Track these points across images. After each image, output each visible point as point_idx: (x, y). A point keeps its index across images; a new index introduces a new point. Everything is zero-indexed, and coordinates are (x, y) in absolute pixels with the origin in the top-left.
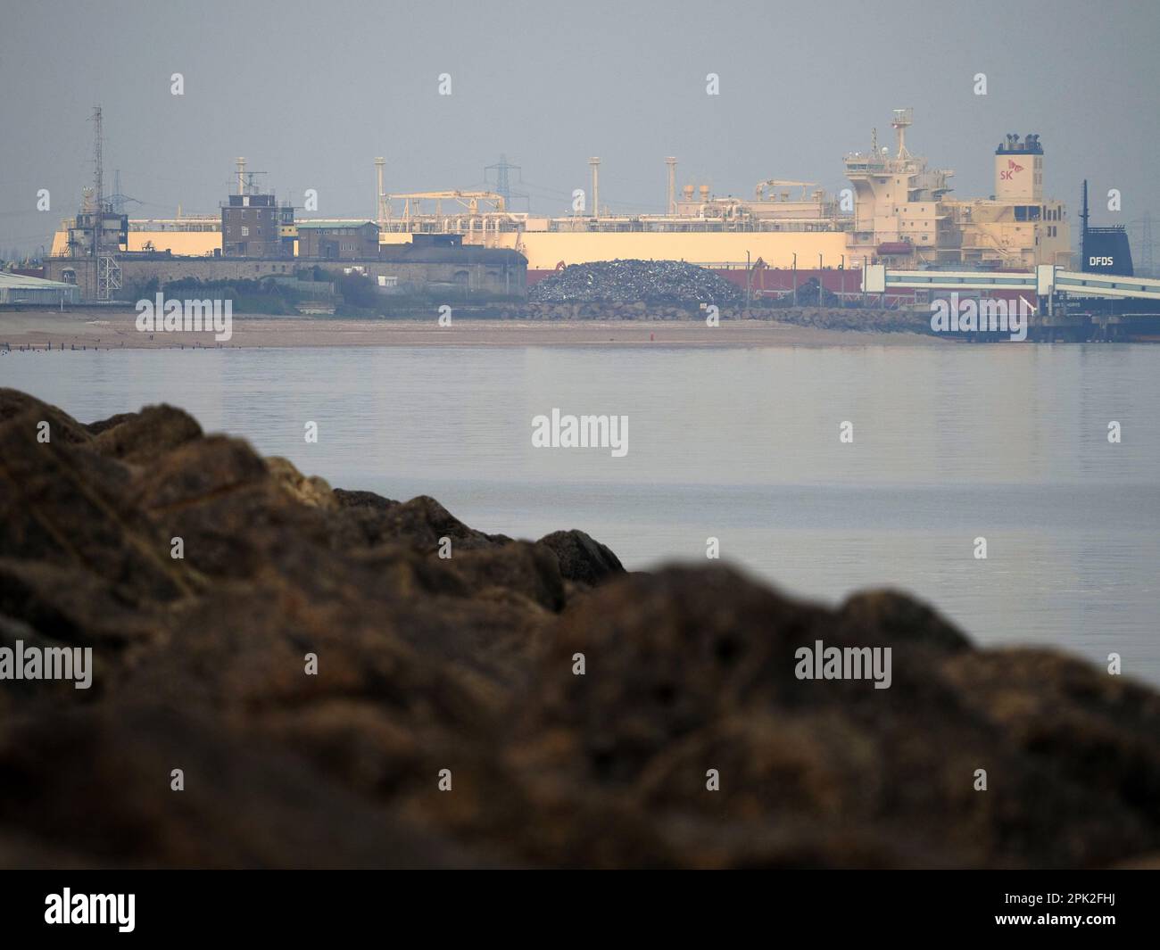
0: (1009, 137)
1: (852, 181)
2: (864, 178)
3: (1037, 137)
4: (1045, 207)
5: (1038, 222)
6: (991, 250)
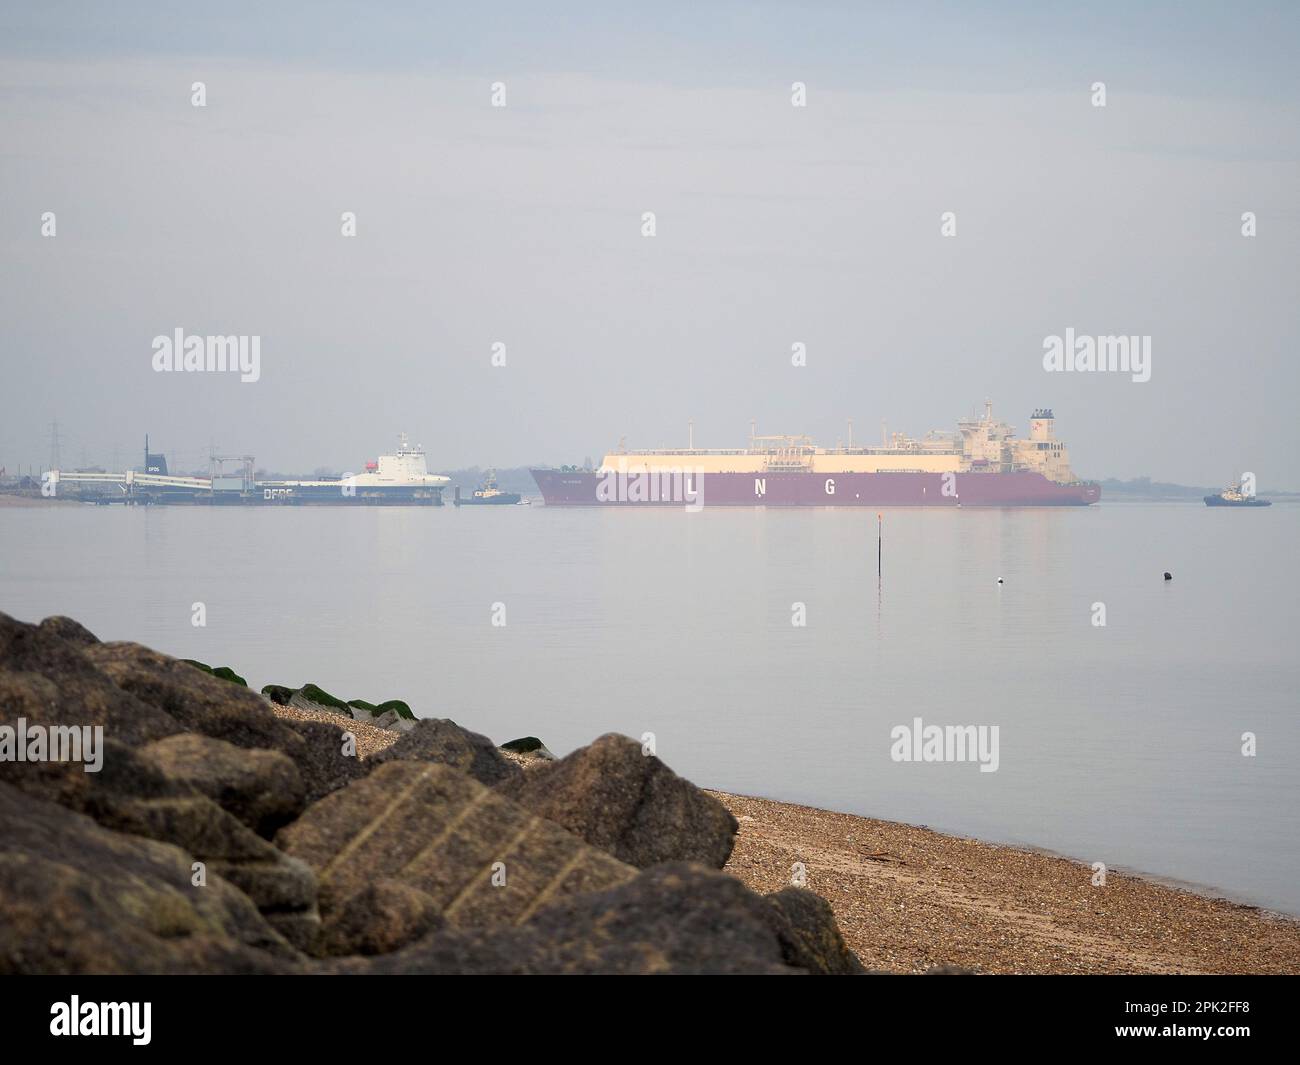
0: (1037, 410)
1: (961, 431)
2: (966, 430)
3: (1050, 410)
4: (1052, 444)
5: (1047, 451)
6: (1025, 464)
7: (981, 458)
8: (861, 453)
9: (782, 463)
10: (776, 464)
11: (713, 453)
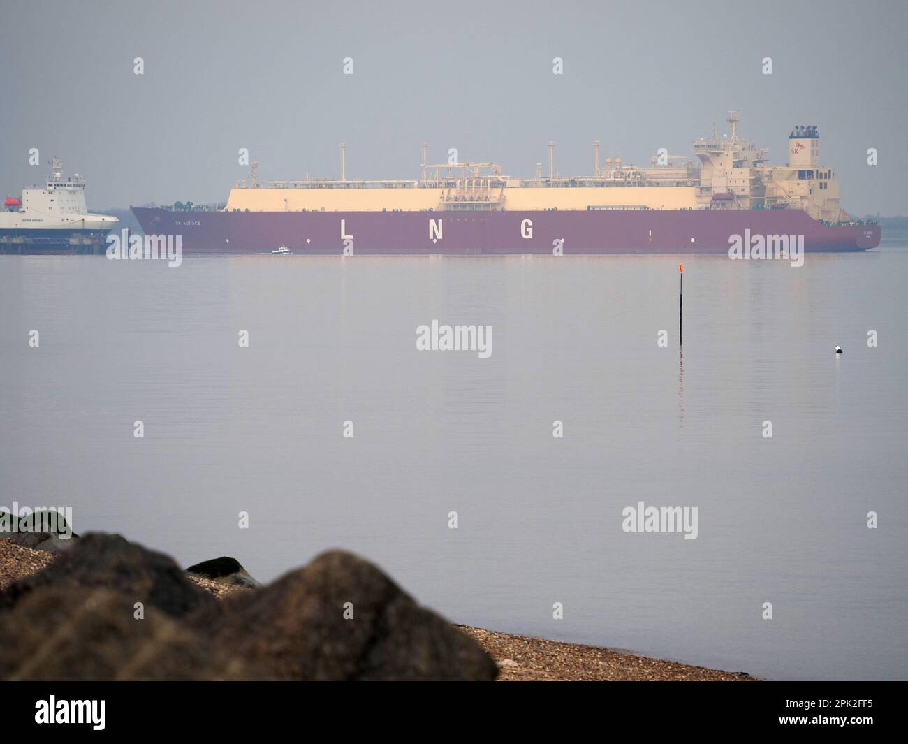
0: (797, 127)
1: (698, 155)
2: (704, 154)
3: (815, 127)
4: (817, 171)
5: (811, 180)
6: (782, 198)
7: (724, 191)
8: (566, 185)
9: (464, 198)
10: (456, 199)
11: (374, 186)
